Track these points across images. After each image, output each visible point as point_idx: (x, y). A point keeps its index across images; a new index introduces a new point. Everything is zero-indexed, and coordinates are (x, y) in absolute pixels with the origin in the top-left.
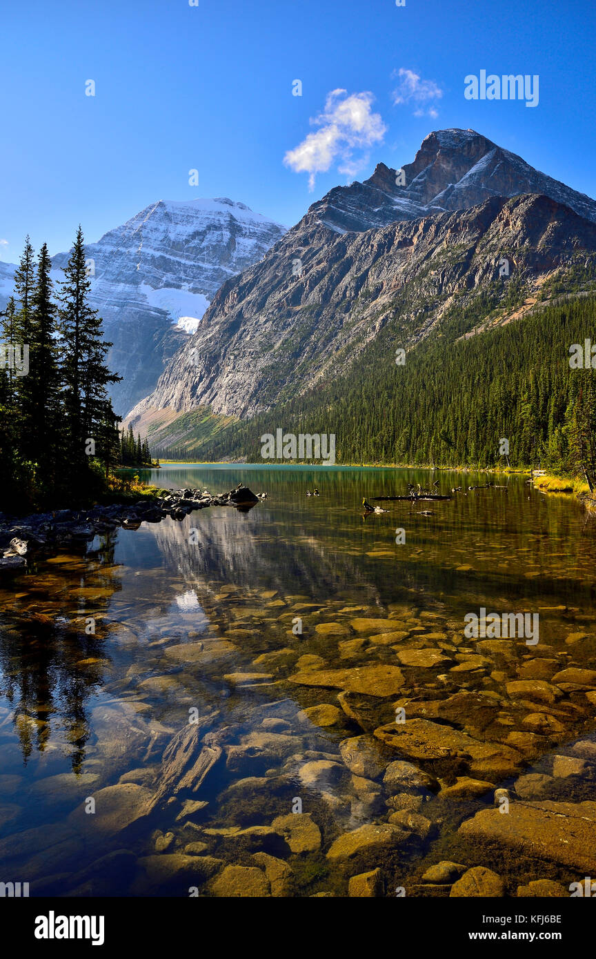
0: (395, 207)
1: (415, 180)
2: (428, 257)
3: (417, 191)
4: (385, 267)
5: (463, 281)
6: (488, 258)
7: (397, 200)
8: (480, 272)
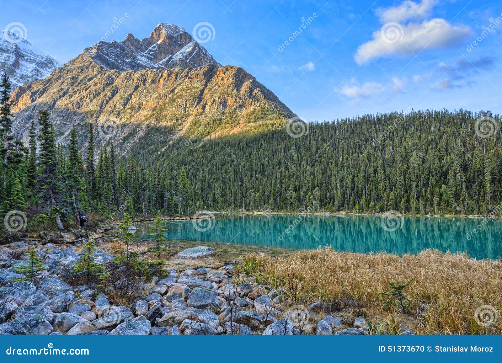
0: (139, 62)
1: (150, 48)
2: (173, 91)
3: (151, 55)
4: (144, 94)
5: (199, 107)
6: (213, 96)
7: (139, 57)
8: (210, 104)
